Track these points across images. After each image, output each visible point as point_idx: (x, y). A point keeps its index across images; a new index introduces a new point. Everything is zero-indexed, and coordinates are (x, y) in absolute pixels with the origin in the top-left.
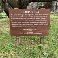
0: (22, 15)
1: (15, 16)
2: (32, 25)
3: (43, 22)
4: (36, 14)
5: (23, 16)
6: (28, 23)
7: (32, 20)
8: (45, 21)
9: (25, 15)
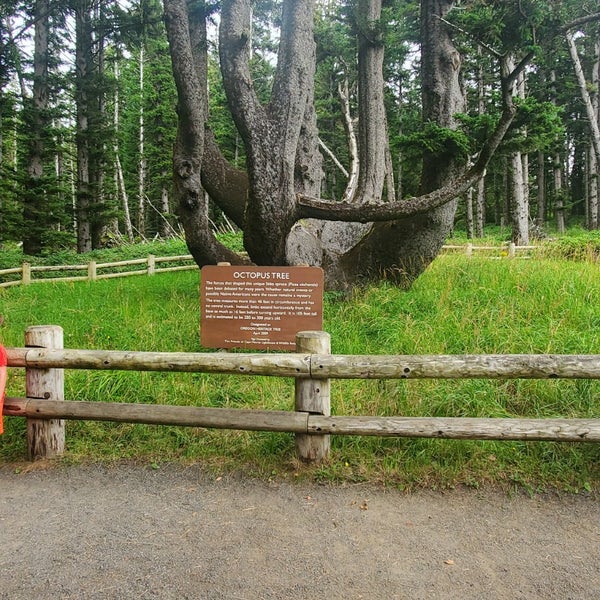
0: (239, 284)
1: (217, 286)
2: (268, 316)
3: (300, 305)
4: (280, 281)
5: (241, 286)
6: (256, 307)
7: (267, 298)
8: (308, 305)
9: (248, 283)
